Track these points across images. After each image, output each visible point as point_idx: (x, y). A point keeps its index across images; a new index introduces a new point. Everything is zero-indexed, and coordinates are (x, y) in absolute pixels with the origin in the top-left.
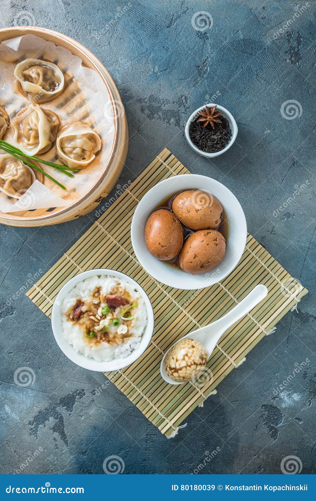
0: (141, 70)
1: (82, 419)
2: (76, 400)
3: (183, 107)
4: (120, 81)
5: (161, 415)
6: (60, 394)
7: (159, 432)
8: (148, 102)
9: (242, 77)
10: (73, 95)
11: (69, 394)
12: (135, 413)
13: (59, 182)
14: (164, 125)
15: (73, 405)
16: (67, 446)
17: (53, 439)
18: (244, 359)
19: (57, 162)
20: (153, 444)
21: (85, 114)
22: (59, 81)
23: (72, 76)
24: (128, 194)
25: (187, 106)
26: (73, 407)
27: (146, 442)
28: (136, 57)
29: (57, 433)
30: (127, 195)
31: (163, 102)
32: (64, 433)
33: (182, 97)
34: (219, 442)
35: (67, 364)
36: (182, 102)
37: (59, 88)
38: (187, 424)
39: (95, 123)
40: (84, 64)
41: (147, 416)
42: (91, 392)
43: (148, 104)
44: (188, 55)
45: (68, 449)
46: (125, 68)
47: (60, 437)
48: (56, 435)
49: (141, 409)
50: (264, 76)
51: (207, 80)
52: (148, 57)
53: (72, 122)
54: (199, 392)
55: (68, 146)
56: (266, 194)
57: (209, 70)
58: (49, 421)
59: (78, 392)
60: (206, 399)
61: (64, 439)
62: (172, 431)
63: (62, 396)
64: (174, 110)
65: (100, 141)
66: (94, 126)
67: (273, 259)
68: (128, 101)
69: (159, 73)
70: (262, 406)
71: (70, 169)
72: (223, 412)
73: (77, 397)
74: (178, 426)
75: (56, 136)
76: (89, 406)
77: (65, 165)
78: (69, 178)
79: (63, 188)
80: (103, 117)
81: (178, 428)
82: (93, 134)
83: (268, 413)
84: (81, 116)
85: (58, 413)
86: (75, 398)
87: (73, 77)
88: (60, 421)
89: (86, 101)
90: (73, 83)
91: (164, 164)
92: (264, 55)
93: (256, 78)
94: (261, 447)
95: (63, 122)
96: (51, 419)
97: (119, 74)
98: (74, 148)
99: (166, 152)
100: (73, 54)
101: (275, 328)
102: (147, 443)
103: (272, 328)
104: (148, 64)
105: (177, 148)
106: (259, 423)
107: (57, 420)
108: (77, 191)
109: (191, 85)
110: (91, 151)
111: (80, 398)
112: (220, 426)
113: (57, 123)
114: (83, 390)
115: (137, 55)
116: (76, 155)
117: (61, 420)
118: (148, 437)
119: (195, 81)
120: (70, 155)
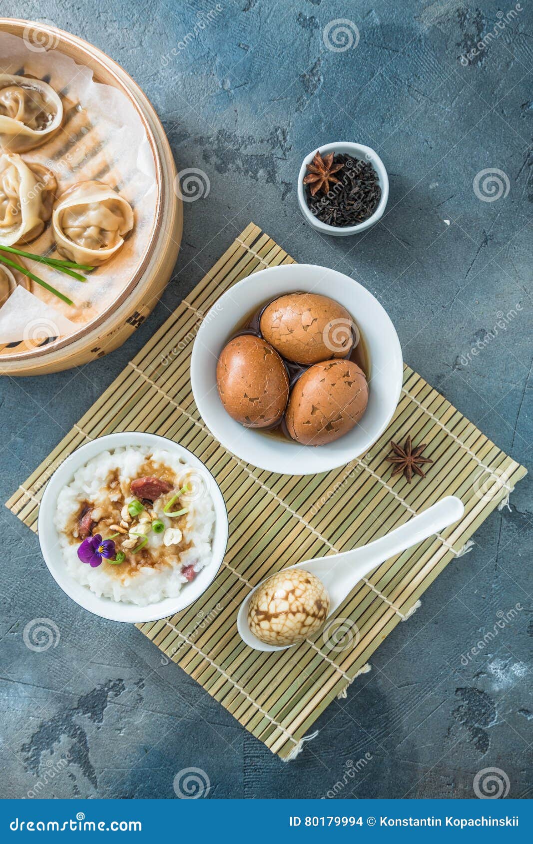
0: (201, 86)
1: (122, 734)
2: (109, 699)
3: (279, 148)
4: (162, 109)
5: (270, 718)
6: (77, 690)
7: (268, 750)
8: (216, 142)
9: (382, 90)
10: (79, 135)
11: (95, 689)
12: (221, 719)
13: (60, 291)
14: (247, 182)
15: (103, 710)
16: (96, 787)
17: (70, 776)
18: (418, 604)
19: (56, 256)
20: (256, 775)
21: (102, 167)
22: (53, 112)
23: (75, 102)
24: (187, 309)
25: (286, 145)
26: (104, 713)
27: (244, 771)
28: (191, 65)
29: (76, 765)
30: (185, 311)
31: (243, 142)
32: (89, 763)
33: (276, 130)
34: (380, 763)
35: (88, 632)
36: (278, 139)
37: (54, 124)
38: (319, 733)
39: (122, 182)
40: (96, 79)
41: (243, 722)
42: (135, 684)
43: (215, 147)
44: (283, 57)
45: (98, 792)
46: (172, 84)
47: (81, 771)
48: (75, 768)
49: (230, 709)
50: (422, 87)
51: (320, 99)
52: (212, 63)
53: (80, 183)
54: (338, 670)
55: (74, 225)
56: (439, 298)
57: (322, 80)
58: (59, 742)
59: (112, 684)
60: (351, 683)
61: (89, 776)
62: (291, 747)
63: (82, 694)
64: (264, 155)
65: (132, 214)
66: (120, 188)
67: (459, 415)
68: (179, 142)
69: (232, 91)
70: (456, 691)
71: (80, 268)
72: (384, 707)
73: (110, 693)
74: (302, 737)
75: (50, 208)
76: (134, 709)
77: (70, 260)
78: (78, 283)
79: (68, 301)
80: (136, 171)
81: (301, 741)
82: (119, 201)
83: (468, 704)
84: (96, 172)
85: (75, 726)
86: (107, 697)
87: (79, 104)
88: (80, 741)
89: (103, 145)
90: (78, 115)
91: (250, 251)
92: (419, 51)
93: (408, 91)
94: (460, 768)
95: (63, 184)
96: (63, 738)
97: (160, 95)
98: (85, 228)
99: (253, 230)
100: (77, 63)
101: (471, 543)
102: (245, 773)
103: (466, 544)
104: (211, 76)
105: (272, 223)
106: (454, 723)
107: (75, 740)
108: (93, 307)
109: (292, 108)
110: (117, 231)
111: (116, 695)
112: (380, 733)
113: (52, 185)
114: (121, 680)
115: (191, 60)
116: (89, 240)
117: (82, 739)
118: (247, 762)
119: (298, 102)
120: (78, 241)
